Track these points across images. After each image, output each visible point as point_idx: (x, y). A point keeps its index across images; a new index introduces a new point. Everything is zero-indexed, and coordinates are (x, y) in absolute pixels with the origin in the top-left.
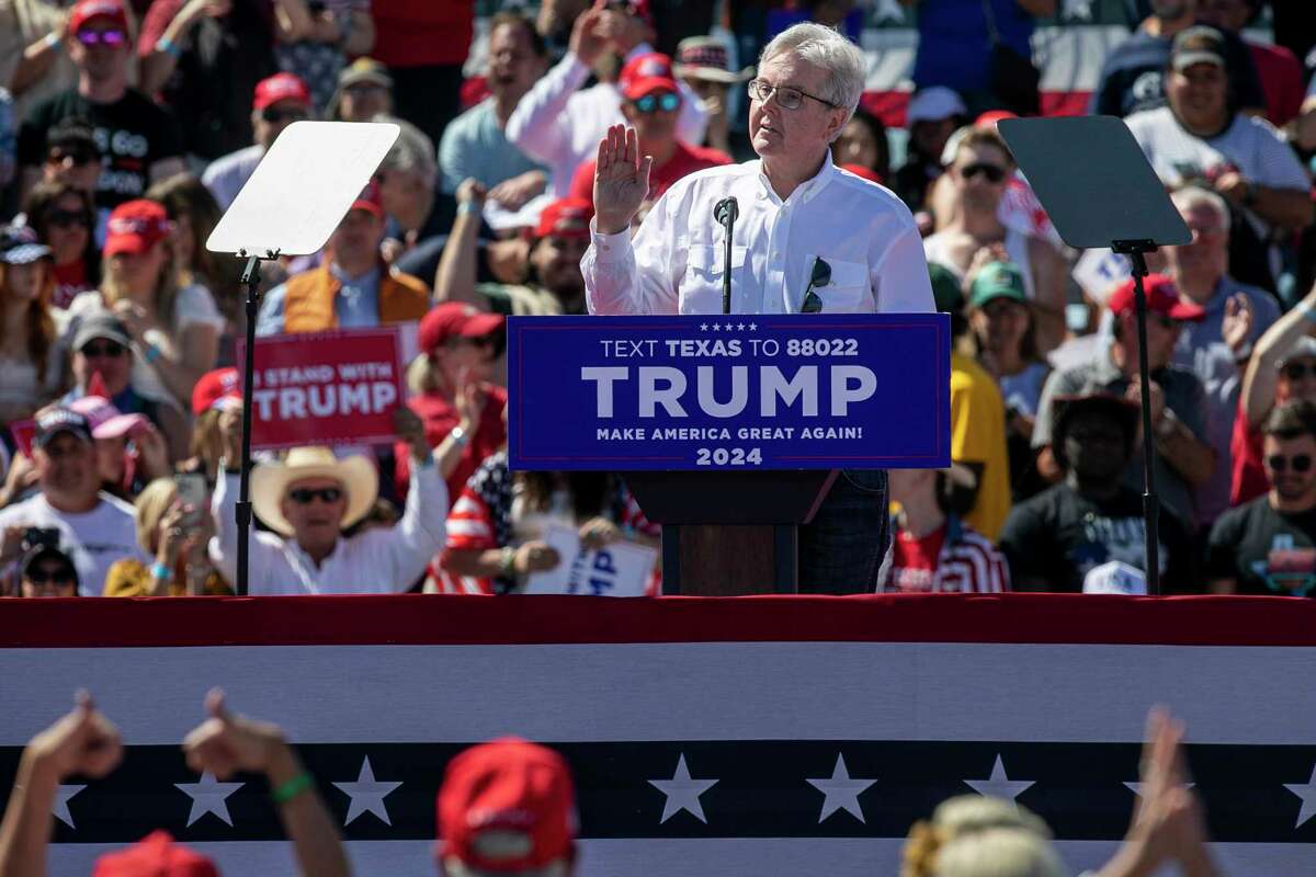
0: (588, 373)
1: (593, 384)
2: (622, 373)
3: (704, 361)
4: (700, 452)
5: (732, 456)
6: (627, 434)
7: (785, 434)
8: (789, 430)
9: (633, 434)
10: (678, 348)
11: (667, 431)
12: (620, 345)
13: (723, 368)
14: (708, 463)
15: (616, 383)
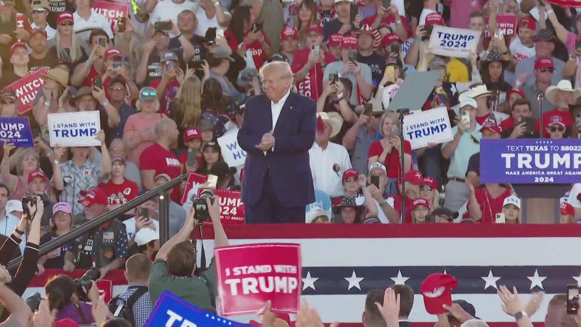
0: (503, 155)
1: (505, 158)
2: (513, 155)
3: (537, 152)
4: (536, 178)
5: (545, 180)
6: (515, 173)
7: (560, 173)
8: (562, 172)
9: (516, 173)
10: (529, 148)
11: (526, 172)
12: (513, 147)
13: (542, 154)
14: (538, 181)
15: (511, 158)
